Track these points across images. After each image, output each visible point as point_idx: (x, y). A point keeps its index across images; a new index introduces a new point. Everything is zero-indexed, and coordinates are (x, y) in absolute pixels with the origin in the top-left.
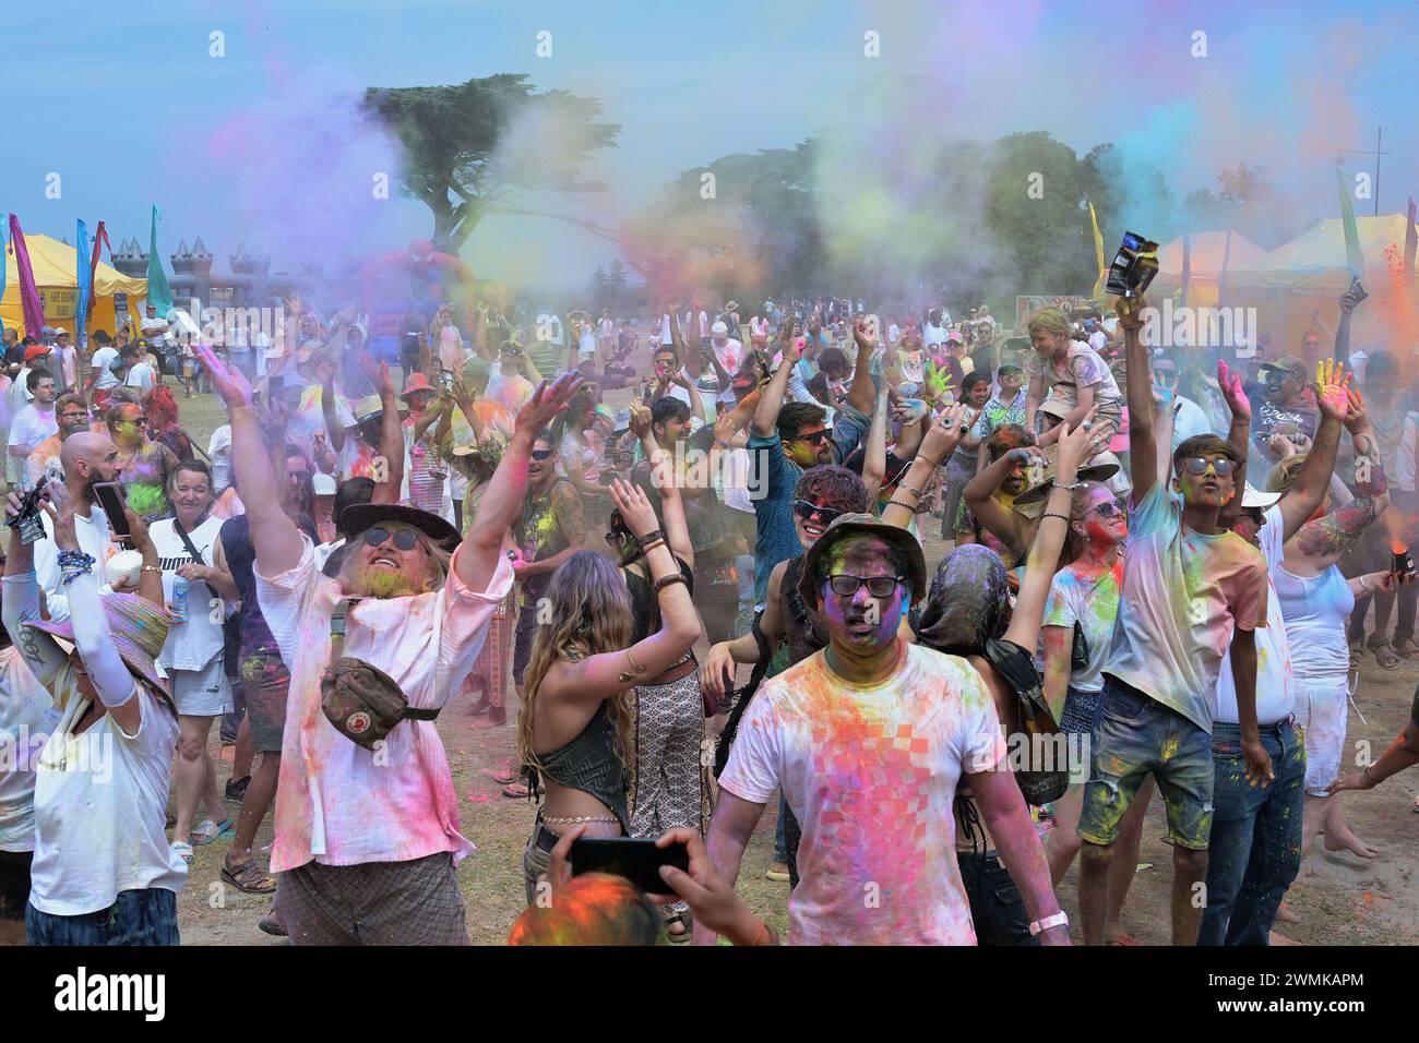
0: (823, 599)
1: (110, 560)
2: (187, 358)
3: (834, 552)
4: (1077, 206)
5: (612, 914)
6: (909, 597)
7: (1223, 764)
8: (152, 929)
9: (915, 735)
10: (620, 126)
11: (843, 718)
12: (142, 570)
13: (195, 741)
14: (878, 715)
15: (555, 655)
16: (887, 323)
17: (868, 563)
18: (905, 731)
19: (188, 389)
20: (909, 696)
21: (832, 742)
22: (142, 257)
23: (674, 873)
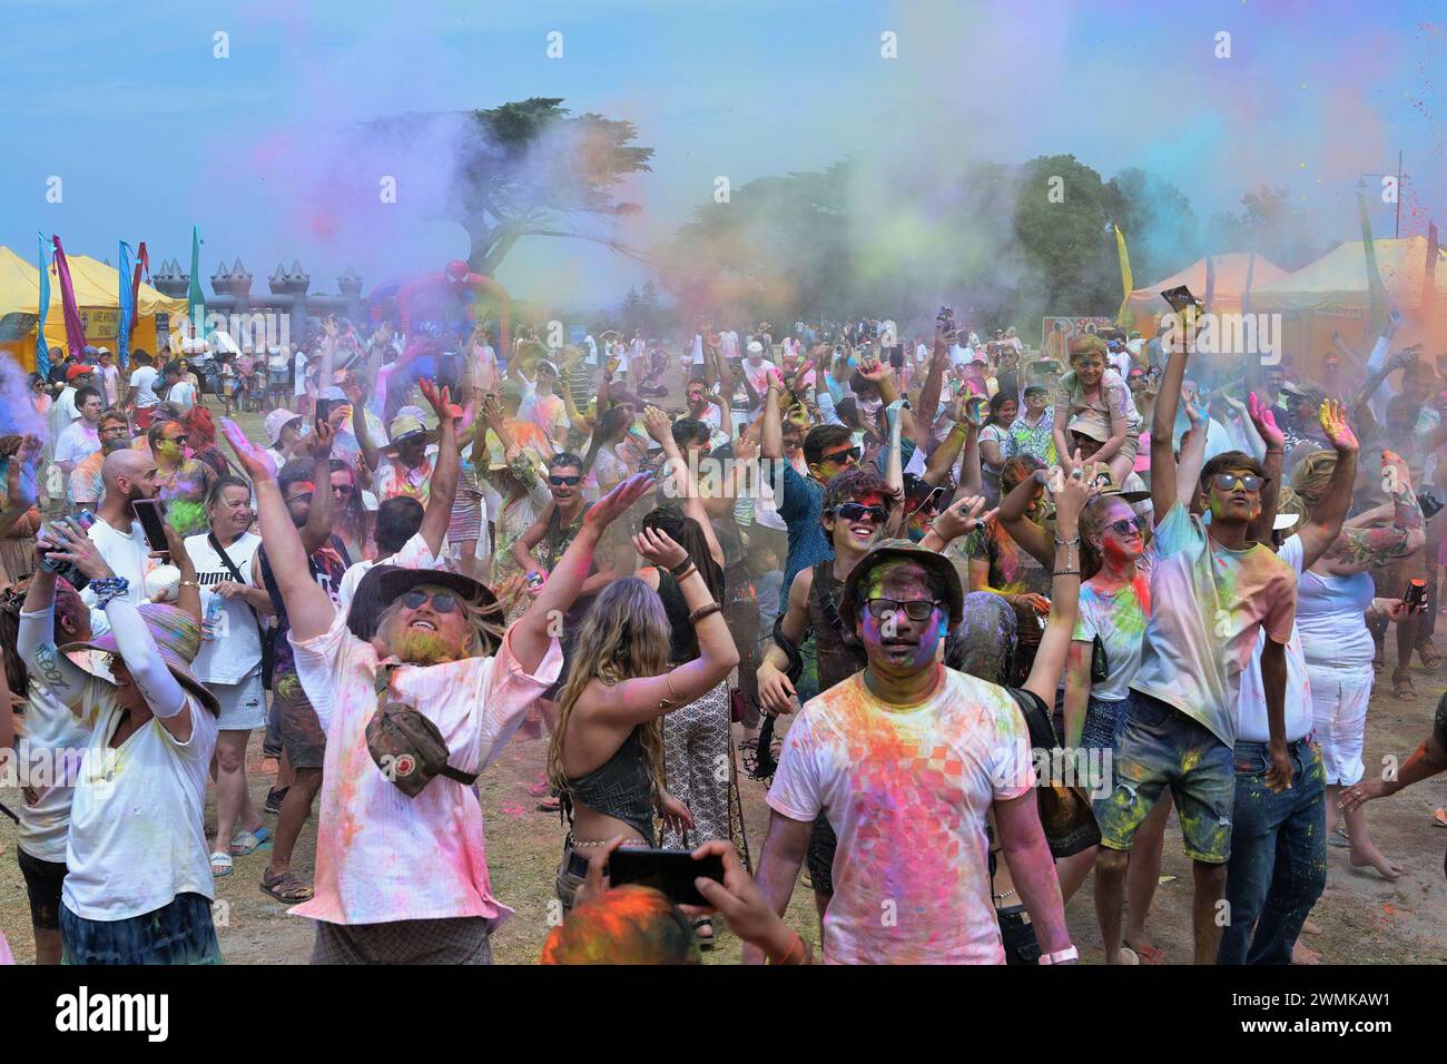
0: (861, 622)
1: (150, 575)
2: (227, 377)
3: (872, 577)
4: (1102, 229)
5: (644, 926)
6: (947, 621)
7: (1243, 781)
8: (190, 931)
9: (950, 756)
10: (652, 150)
11: (879, 737)
12: (181, 585)
13: (234, 753)
14: (914, 736)
15: (593, 675)
16: (915, 343)
17: (906, 587)
18: (940, 753)
19: (228, 407)
20: (945, 720)
21: (867, 760)
22: (183, 277)
23: (708, 886)
